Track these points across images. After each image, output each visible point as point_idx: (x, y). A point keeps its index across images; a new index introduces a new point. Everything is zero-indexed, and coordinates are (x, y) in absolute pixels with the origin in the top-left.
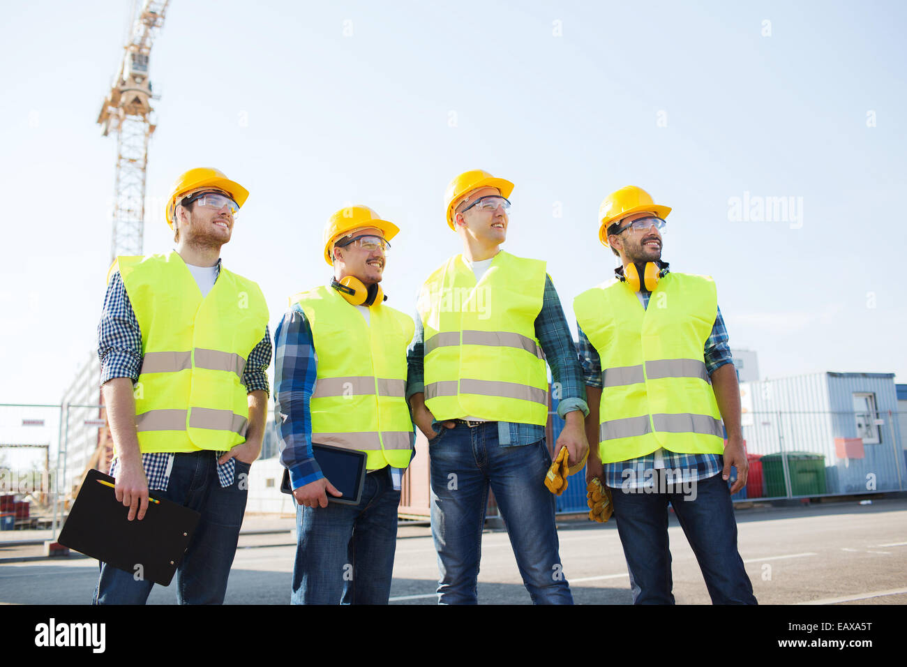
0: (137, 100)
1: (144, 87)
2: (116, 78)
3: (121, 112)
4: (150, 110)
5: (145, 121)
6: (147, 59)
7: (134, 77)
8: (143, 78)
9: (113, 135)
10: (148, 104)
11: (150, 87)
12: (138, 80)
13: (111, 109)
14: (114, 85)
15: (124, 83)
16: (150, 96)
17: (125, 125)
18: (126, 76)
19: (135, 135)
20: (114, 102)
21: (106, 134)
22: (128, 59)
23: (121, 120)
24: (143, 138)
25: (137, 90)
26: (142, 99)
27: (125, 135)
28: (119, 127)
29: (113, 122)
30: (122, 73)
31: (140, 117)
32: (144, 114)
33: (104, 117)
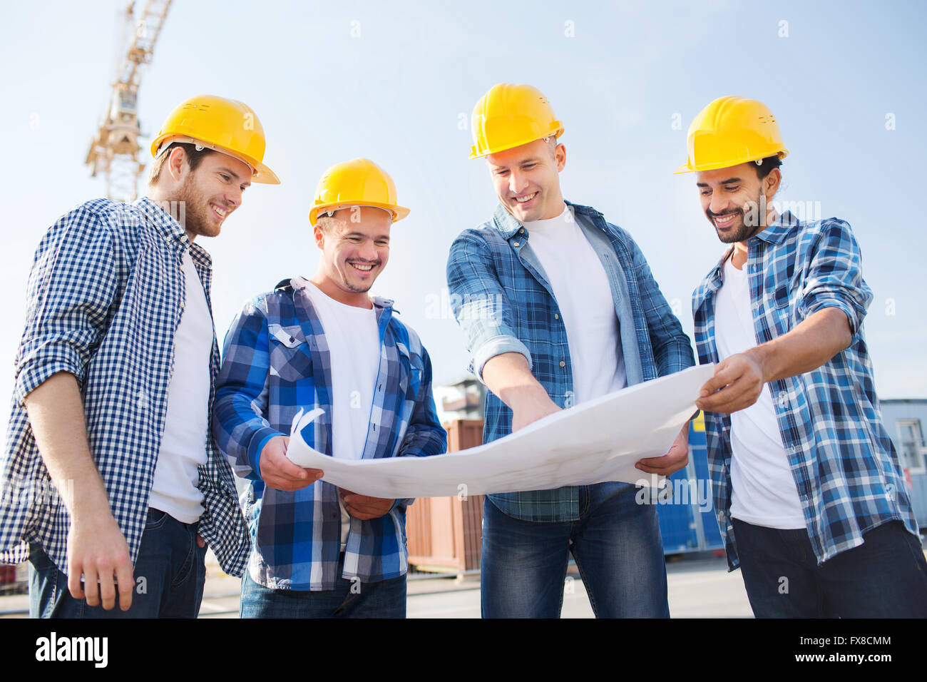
0: (126, 140)
1: (133, 125)
2: (104, 117)
3: (110, 152)
4: (139, 149)
5: (135, 160)
6: (135, 97)
7: (122, 115)
8: (132, 116)
9: (101, 176)
10: (137, 143)
11: (139, 125)
12: (127, 118)
13: (99, 149)
14: (102, 124)
15: (111, 122)
16: (139, 134)
17: (114, 165)
18: (114, 114)
19: (124, 175)
20: (103, 141)
21: (94, 175)
22: (116, 97)
23: (109, 160)
24: (132, 177)
25: (126, 129)
26: (131, 137)
27: (113, 176)
28: (107, 169)
29: (102, 162)
30: (110, 112)
31: (129, 156)
32: (133, 154)
33: (92, 157)
